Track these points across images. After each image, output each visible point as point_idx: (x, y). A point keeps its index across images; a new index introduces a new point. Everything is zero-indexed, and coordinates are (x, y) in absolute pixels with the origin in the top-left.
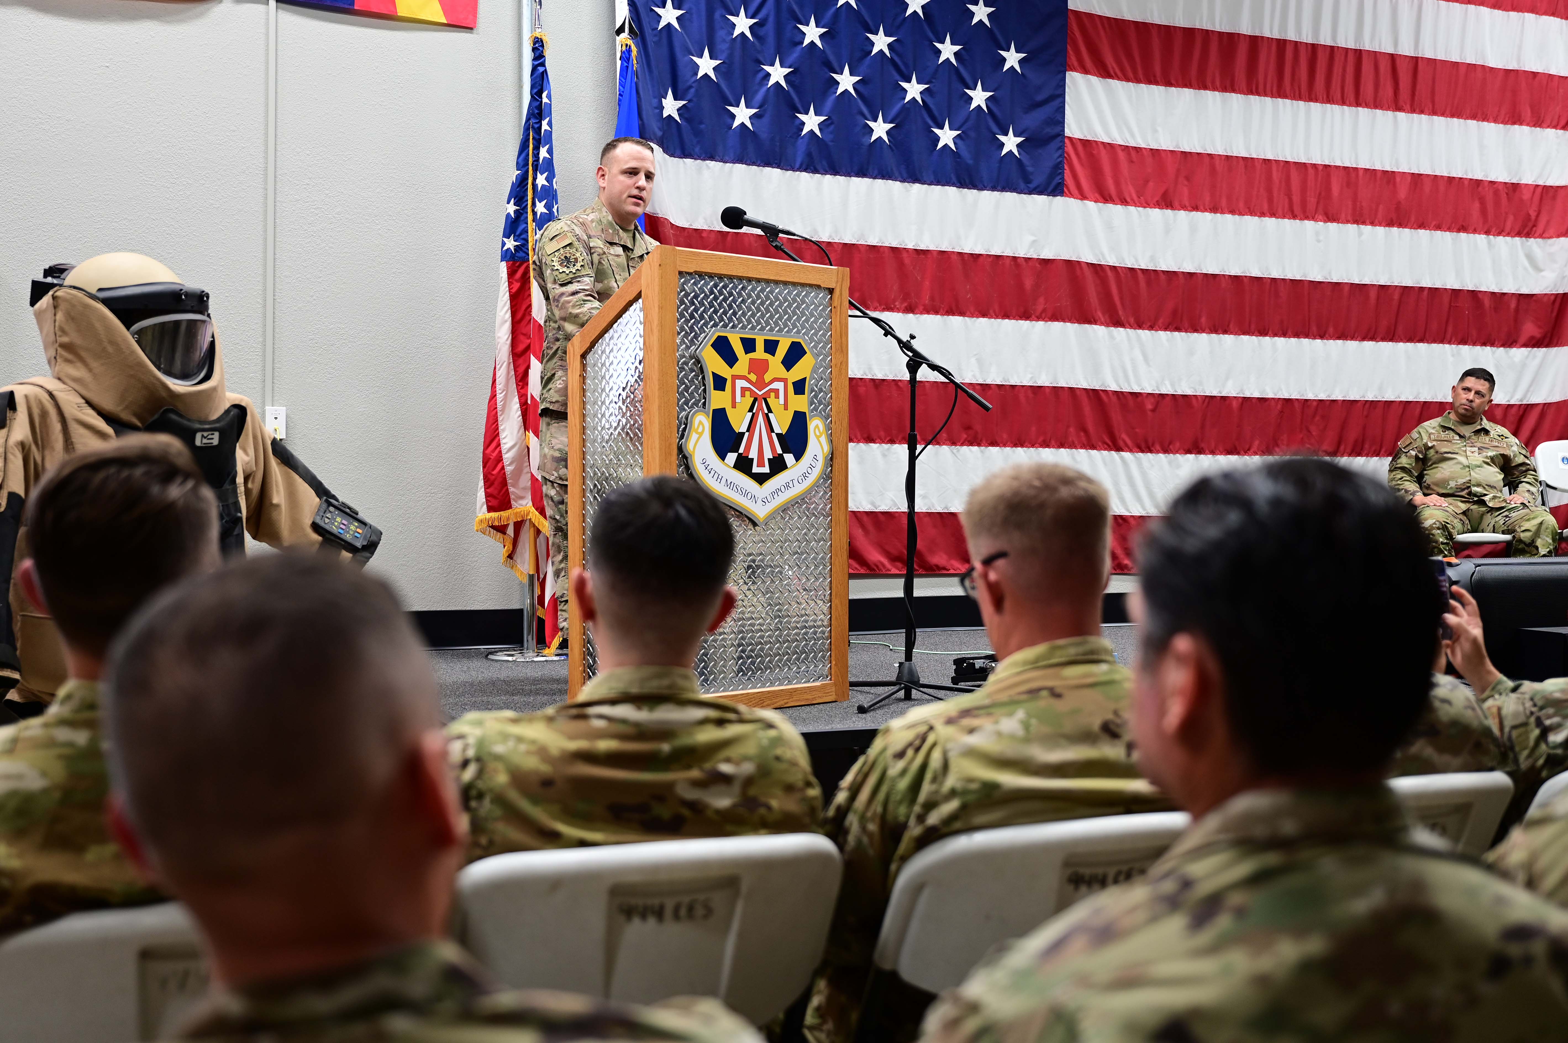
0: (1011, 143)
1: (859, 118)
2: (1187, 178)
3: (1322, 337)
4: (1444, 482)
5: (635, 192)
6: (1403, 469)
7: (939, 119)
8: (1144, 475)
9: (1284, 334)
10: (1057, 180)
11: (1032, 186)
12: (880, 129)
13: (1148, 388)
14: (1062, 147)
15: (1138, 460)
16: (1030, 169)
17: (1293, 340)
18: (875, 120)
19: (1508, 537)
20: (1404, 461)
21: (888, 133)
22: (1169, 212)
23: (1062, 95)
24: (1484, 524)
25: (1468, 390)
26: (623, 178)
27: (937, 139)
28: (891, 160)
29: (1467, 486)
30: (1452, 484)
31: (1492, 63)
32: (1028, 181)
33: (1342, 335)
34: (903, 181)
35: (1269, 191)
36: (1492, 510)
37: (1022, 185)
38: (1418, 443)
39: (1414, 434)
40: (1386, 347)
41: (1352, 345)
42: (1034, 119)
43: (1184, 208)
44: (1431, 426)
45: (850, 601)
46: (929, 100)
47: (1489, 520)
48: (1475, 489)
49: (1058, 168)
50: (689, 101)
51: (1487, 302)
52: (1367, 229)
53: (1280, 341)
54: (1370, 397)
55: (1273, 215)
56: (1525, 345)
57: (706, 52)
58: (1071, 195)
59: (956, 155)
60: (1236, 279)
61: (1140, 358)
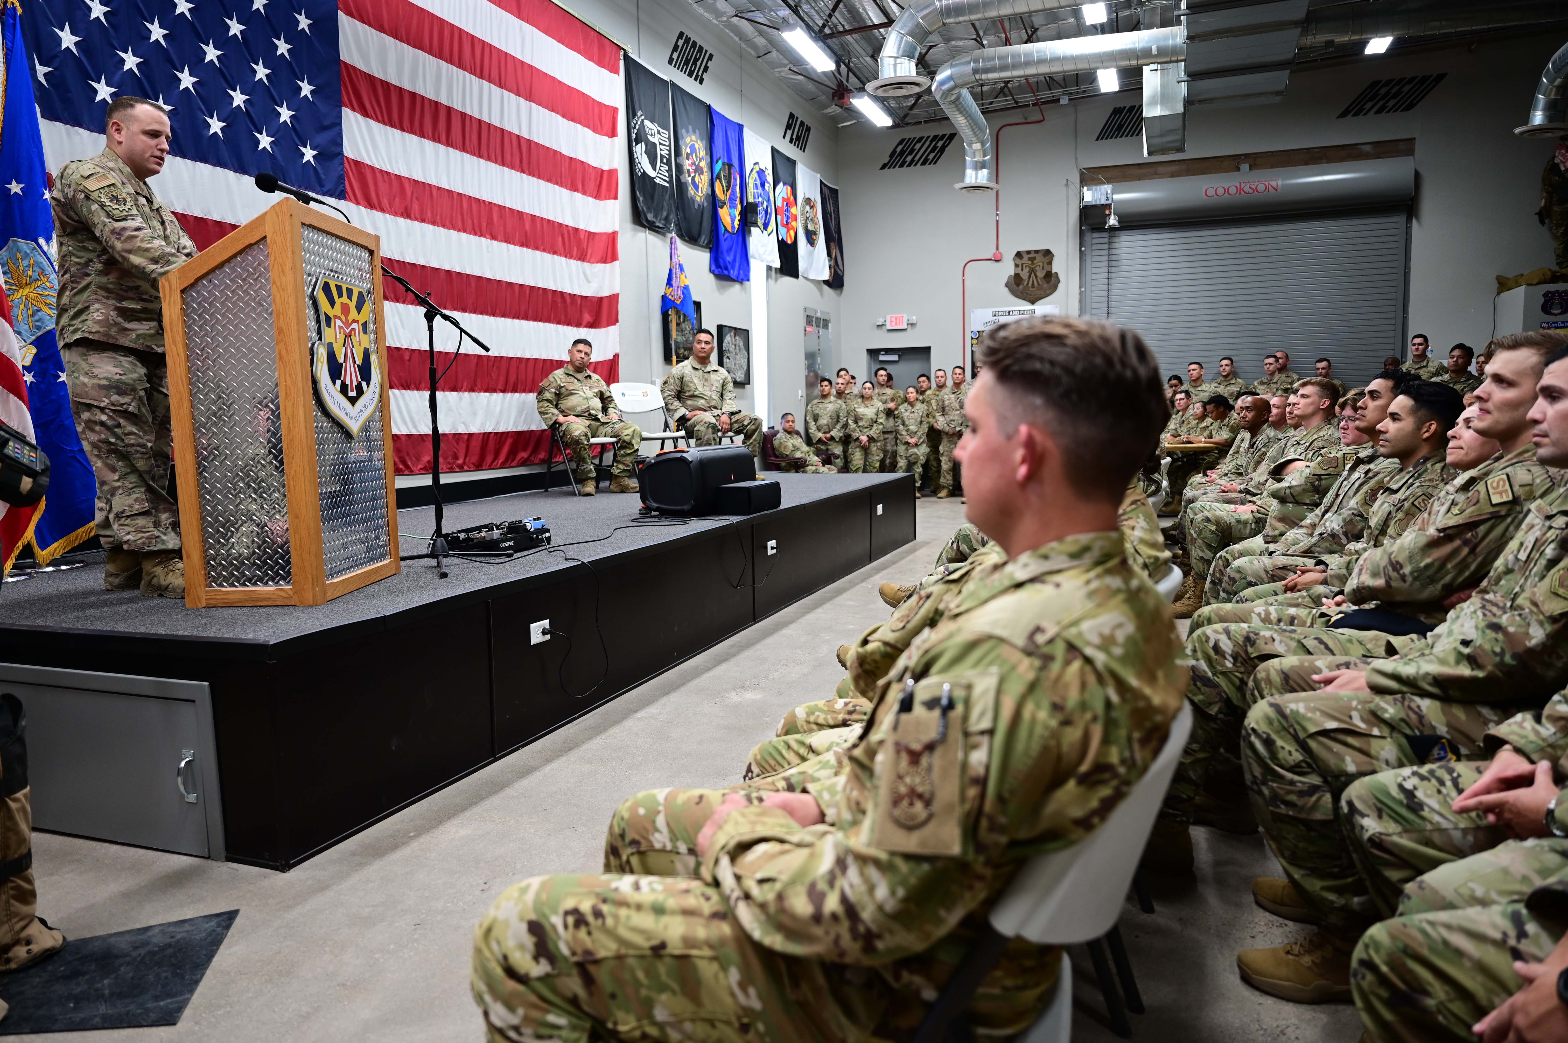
0: (309, 154)
1: (200, 113)
2: (417, 199)
3: (494, 315)
4: (573, 408)
5: (158, 153)
6: (548, 400)
7: (258, 125)
8: (406, 405)
9: (475, 312)
10: (341, 187)
11: (325, 189)
12: (216, 126)
13: (405, 345)
14: (342, 164)
15: (402, 395)
16: (322, 176)
17: (480, 316)
18: (212, 118)
19: (614, 440)
20: (547, 395)
21: (222, 129)
22: (408, 221)
23: (340, 124)
24: (599, 433)
25: (580, 351)
26: (144, 138)
27: (258, 142)
28: (225, 154)
29: (588, 410)
30: (579, 409)
31: (564, 152)
32: (322, 186)
33: (504, 315)
34: (235, 171)
35: (462, 215)
36: (604, 424)
37: (318, 188)
38: (554, 384)
39: (550, 377)
40: (524, 323)
41: (509, 321)
42: (323, 138)
43: (416, 219)
44: (559, 373)
45: (397, 490)
46: (249, 109)
47: (602, 430)
48: (592, 412)
49: (340, 179)
50: (56, 69)
51: (568, 299)
52: (511, 247)
53: (473, 316)
54: (519, 356)
55: (465, 231)
56: (586, 327)
57: (67, 27)
58: (351, 201)
59: (272, 156)
60: (448, 273)
61: (399, 323)
